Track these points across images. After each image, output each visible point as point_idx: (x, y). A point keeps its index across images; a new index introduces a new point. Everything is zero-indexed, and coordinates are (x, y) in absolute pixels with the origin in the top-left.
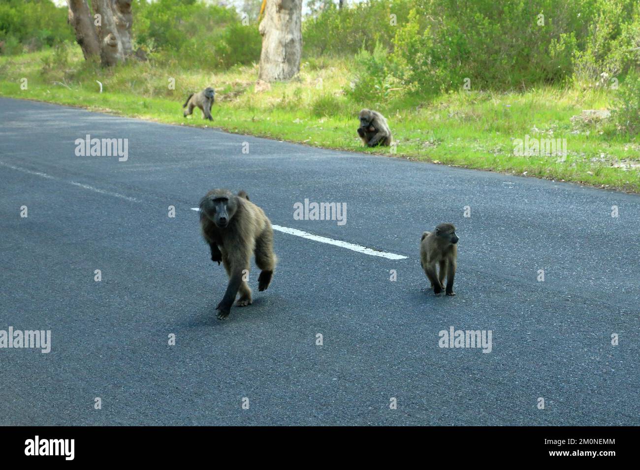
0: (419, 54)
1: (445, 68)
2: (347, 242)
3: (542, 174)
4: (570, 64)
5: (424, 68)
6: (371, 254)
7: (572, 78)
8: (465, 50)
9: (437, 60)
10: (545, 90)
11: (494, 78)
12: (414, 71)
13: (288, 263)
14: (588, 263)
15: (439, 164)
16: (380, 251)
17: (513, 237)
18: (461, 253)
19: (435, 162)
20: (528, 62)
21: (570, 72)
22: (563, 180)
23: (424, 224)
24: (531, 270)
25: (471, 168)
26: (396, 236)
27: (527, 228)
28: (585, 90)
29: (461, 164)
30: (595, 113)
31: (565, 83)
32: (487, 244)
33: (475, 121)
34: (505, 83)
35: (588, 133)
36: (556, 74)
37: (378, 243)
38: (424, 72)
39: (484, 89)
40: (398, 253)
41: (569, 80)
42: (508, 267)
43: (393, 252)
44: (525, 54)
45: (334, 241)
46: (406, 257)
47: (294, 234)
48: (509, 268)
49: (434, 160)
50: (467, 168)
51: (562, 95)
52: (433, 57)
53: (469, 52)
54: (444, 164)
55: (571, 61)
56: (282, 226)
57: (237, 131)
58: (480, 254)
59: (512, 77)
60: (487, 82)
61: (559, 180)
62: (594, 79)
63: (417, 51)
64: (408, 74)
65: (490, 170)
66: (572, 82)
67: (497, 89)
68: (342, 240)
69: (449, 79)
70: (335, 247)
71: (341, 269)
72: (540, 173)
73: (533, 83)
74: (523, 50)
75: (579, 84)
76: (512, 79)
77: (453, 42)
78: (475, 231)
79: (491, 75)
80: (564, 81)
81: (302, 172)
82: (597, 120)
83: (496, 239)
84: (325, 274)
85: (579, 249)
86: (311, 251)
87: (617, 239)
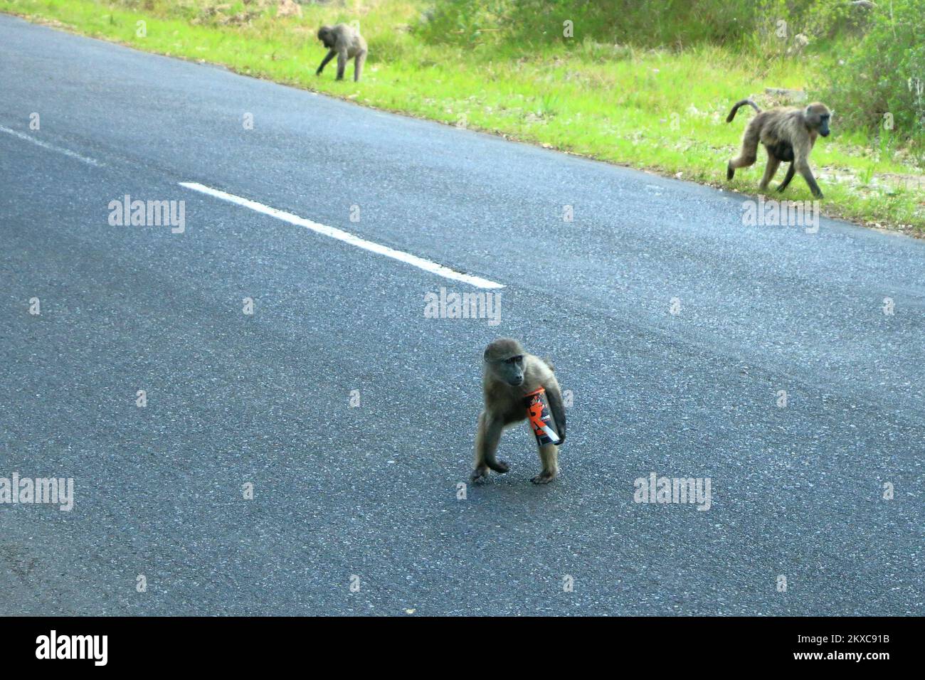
2: (413, 254)
3: (704, 178)
4: (752, 16)
6: (448, 276)
7: (752, 37)
10: (711, 52)
11: (636, 26)
12: (518, 6)
13: (324, 278)
14: (775, 319)
15: (550, 149)
16: (463, 273)
17: (662, 269)
18: (584, 286)
19: (545, 145)
20: (689, 8)
21: (750, 28)
22: (736, 190)
23: (529, 238)
24: (689, 321)
25: (599, 160)
26: (486, 252)
27: (682, 257)
28: (769, 57)
29: (584, 151)
30: (783, 93)
31: (742, 44)
32: (622, 276)
33: (604, 89)
34: (653, 36)
36: (728, 30)
37: (459, 260)
39: (620, 41)
40: (490, 278)
41: (747, 41)
42: (654, 314)
43: (482, 276)
45: (392, 251)
46: (501, 286)
47: (334, 236)
48: (656, 317)
49: (544, 142)
50: (592, 159)
51: (735, 62)
54: (558, 149)
55: (753, 13)
56: (315, 222)
57: (248, 72)
58: (612, 292)
59: (663, 27)
60: (626, 32)
61: (730, 190)
62: (785, 43)
64: (509, 10)
65: (627, 166)
66: (752, 44)
67: (640, 45)
68: (405, 251)
70: (394, 261)
71: (403, 295)
72: (702, 176)
73: (694, 39)
75: (762, 48)
76: (663, 31)
78: (605, 255)
79: (633, 23)
80: (740, 41)
81: (345, 143)
83: (636, 270)
84: (380, 301)
85: (760, 296)
86: (359, 263)
87: (817, 286)
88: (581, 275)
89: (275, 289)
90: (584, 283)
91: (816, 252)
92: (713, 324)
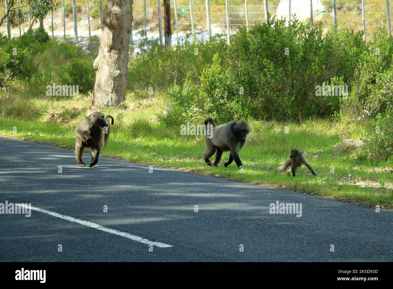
0: (217, 90)
1: (238, 102)
2: (130, 233)
3: (296, 188)
4: (338, 102)
5: (222, 101)
6: (146, 243)
7: (339, 113)
8: (254, 88)
9: (232, 94)
10: (317, 122)
11: (277, 111)
12: (213, 103)
13: (81, 247)
14: (309, 255)
15: (219, 177)
16: (154, 241)
17: (258, 234)
18: (215, 244)
19: (216, 176)
20: (305, 100)
21: (338, 108)
22: (312, 193)
23: (193, 222)
24: (264, 258)
25: (244, 182)
26: (168, 230)
27: (271, 228)
28: (349, 123)
29: (236, 178)
30: (352, 142)
31: (334, 117)
32: (236, 238)
33: (258, 145)
34: (286, 115)
35: (345, 158)
36: (327, 110)
37: (153, 235)
38: (221, 105)
39: (268, 119)
40: (166, 243)
41: (337, 115)
42: (247, 256)
43: (162, 242)
44: (303, 93)
45: (120, 232)
46: (171, 246)
47: (91, 226)
48: (247, 257)
49: (216, 174)
50: (240, 181)
51: (331, 127)
52: (229, 92)
53: (258, 90)
54: (223, 177)
55: (339, 100)
56: (83, 220)
57: (65, 146)
58: (228, 246)
59: (291, 110)
60: (271, 114)
61: (309, 193)
62: (357, 115)
63: (216, 87)
64: (208, 105)
65: (258, 184)
66: (339, 117)
67: (279, 120)
68: (126, 232)
69: (240, 110)
70: (119, 237)
71: (119, 253)
72: (295, 187)
73: (308, 116)
74: (301, 89)
75: (345, 118)
76: (292, 112)
77: (244, 81)
78: (230, 228)
79: (275, 109)
80: (333, 116)
81: (108, 180)
82: (354, 148)
83: (244, 235)
84: (107, 257)
85: (305, 245)
86: (101, 239)
87: (337, 238)
88: (215, 238)
89: (54, 254)
90: (215, 242)
91: (344, 221)
92: (276, 259)
